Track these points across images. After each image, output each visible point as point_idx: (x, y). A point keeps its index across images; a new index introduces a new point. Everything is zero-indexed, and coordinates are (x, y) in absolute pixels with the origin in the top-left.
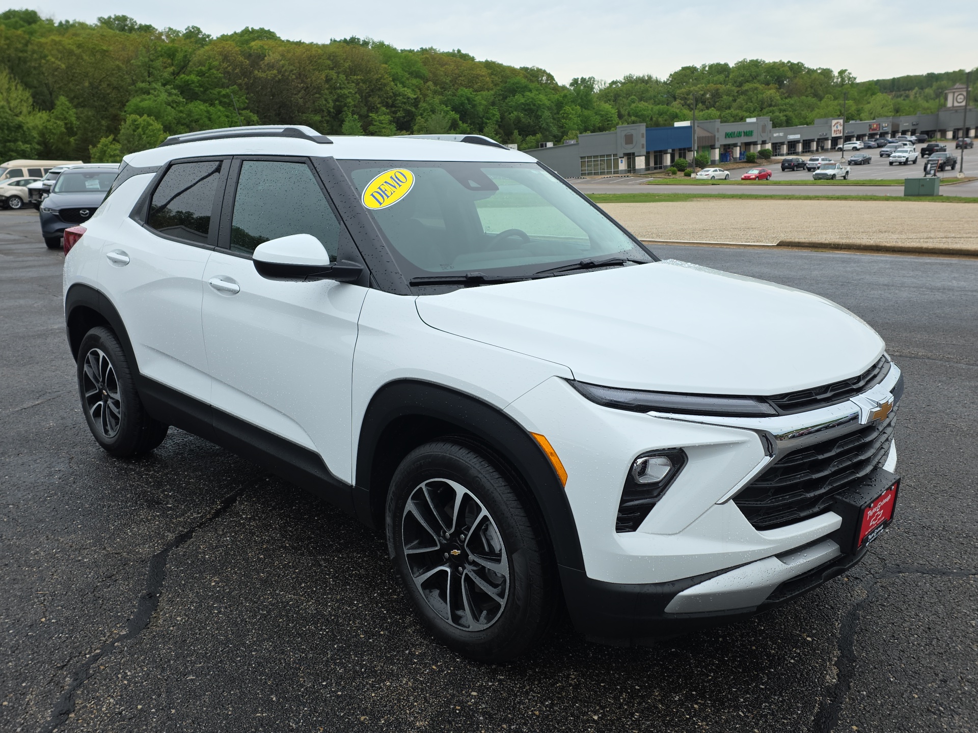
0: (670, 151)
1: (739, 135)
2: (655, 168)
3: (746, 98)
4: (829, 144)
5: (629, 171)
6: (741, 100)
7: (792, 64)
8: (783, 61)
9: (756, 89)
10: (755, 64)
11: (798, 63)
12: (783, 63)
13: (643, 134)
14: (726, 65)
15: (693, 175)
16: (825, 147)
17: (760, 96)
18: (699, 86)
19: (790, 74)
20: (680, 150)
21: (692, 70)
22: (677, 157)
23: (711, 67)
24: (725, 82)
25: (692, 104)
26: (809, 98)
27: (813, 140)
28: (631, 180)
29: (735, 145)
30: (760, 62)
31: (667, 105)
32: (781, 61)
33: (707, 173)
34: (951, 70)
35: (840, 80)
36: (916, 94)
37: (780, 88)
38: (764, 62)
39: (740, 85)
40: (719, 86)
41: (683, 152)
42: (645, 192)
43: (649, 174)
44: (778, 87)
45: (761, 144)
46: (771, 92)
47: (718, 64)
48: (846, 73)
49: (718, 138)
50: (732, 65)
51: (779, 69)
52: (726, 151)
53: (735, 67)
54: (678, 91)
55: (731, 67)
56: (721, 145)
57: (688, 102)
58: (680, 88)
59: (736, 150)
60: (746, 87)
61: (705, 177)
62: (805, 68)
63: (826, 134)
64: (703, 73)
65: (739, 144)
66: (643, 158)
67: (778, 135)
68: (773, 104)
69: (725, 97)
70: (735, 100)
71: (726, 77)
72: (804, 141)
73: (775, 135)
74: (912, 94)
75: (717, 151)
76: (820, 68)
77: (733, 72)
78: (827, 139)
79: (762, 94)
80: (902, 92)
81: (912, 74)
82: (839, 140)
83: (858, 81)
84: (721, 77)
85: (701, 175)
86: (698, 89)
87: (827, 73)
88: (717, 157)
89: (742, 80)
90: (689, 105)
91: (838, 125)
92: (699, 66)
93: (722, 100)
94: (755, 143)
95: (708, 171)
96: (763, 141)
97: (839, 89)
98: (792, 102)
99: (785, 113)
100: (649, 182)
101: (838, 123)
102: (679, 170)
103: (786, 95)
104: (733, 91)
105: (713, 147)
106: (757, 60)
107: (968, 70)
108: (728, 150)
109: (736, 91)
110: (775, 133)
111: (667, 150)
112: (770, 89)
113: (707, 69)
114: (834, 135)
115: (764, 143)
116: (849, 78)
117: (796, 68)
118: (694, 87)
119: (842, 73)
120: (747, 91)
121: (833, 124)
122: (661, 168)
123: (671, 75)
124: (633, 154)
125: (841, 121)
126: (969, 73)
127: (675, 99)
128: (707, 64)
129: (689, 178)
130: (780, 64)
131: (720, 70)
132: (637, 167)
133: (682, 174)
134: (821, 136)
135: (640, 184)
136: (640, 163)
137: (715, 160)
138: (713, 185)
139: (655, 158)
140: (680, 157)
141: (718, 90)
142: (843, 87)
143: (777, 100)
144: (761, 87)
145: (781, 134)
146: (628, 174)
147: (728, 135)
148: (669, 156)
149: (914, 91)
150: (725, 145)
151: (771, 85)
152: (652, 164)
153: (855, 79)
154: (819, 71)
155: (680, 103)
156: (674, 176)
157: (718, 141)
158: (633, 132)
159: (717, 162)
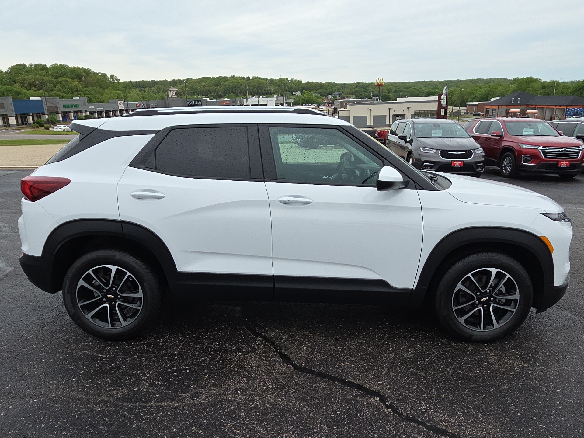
0: (31, 114)
1: (71, 106)
2: (23, 124)
3: (62, 85)
4: (118, 113)
5: (5, 126)
6: (59, 86)
7: (85, 69)
8: (79, 67)
9: (67, 81)
10: (63, 67)
11: (88, 69)
12: (79, 68)
13: (11, 103)
14: (45, 65)
15: (51, 129)
16: (117, 115)
17: (70, 85)
18: (30, 76)
19: (84, 74)
20: (37, 114)
21: (24, 66)
22: (36, 119)
23: (36, 66)
24: (47, 75)
25: (27, 86)
26: (98, 88)
27: (110, 111)
28: (9, 131)
29: (70, 112)
30: (66, 66)
31: (11, 85)
32: (78, 67)
33: (60, 128)
34: (162, 80)
35: (111, 80)
36: (148, 90)
37: (80, 82)
38: (68, 66)
39: (56, 78)
40: (43, 77)
41: (39, 115)
42: (27, 139)
43: (20, 128)
44: (79, 81)
45: (85, 112)
46: (76, 83)
47: (40, 65)
48: (114, 77)
49: (59, 108)
50: (48, 66)
51: (77, 71)
52: (65, 115)
53: (51, 68)
54: (17, 78)
55: (48, 67)
56: (62, 112)
57: (25, 85)
58: (17, 76)
59: (71, 115)
60: (60, 79)
61: (60, 130)
62: (92, 72)
63: (116, 108)
64: (32, 69)
65: (72, 112)
66: (14, 118)
67: (91, 107)
68: (78, 90)
69: (48, 84)
70: (55, 87)
71: (47, 73)
72: (97, 111)
73: (90, 107)
74: (147, 89)
75: (60, 115)
76: (100, 73)
77: (51, 70)
78: (117, 111)
79: (71, 84)
80: (142, 89)
81: (145, 80)
82: (123, 111)
83: (121, 81)
84: (44, 72)
85: (56, 129)
86: (30, 78)
87: (104, 76)
88: (61, 119)
89: (57, 75)
90: (26, 87)
91: (121, 103)
92: (27, 64)
93: (47, 86)
94: (81, 112)
95: (60, 126)
96: (85, 110)
97: (112, 85)
98: (89, 90)
99: (88, 96)
100: (23, 132)
101: (121, 102)
102: (40, 126)
103: (85, 85)
104: (52, 81)
105: (57, 113)
106: (64, 65)
107: (169, 80)
108: (66, 115)
109: (54, 81)
110: (90, 106)
111: (29, 114)
112: (75, 82)
113: (33, 66)
114: (120, 109)
115: (86, 111)
116: (116, 80)
117: (87, 72)
118: (27, 77)
119: (112, 76)
120: (61, 81)
121: (119, 103)
122: (26, 124)
123: (9, 68)
124: (6, 115)
125: (122, 102)
126: (170, 82)
127: (16, 83)
128: (33, 64)
129: (48, 130)
130: (77, 68)
131: (42, 68)
132: (10, 124)
133: (43, 128)
134: (113, 109)
135: (17, 134)
136: (12, 121)
137: (60, 120)
138: (66, 134)
139: (22, 119)
140: (37, 118)
141: (43, 80)
142: (114, 84)
143: (80, 88)
144: (69, 80)
145: (93, 107)
146: (6, 128)
147: (65, 106)
148: (31, 117)
149: (147, 88)
150: (63, 112)
151: (75, 79)
152: (20, 122)
153: (119, 80)
154: (100, 74)
155: (19, 85)
156: (37, 129)
157: (60, 109)
158: (4, 102)
159: (62, 122)
